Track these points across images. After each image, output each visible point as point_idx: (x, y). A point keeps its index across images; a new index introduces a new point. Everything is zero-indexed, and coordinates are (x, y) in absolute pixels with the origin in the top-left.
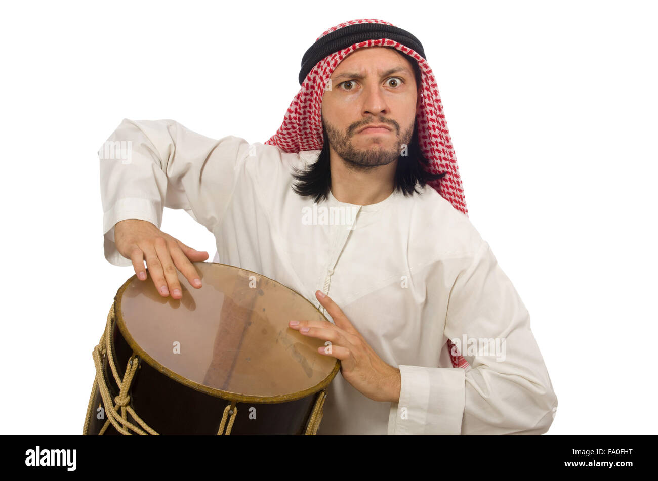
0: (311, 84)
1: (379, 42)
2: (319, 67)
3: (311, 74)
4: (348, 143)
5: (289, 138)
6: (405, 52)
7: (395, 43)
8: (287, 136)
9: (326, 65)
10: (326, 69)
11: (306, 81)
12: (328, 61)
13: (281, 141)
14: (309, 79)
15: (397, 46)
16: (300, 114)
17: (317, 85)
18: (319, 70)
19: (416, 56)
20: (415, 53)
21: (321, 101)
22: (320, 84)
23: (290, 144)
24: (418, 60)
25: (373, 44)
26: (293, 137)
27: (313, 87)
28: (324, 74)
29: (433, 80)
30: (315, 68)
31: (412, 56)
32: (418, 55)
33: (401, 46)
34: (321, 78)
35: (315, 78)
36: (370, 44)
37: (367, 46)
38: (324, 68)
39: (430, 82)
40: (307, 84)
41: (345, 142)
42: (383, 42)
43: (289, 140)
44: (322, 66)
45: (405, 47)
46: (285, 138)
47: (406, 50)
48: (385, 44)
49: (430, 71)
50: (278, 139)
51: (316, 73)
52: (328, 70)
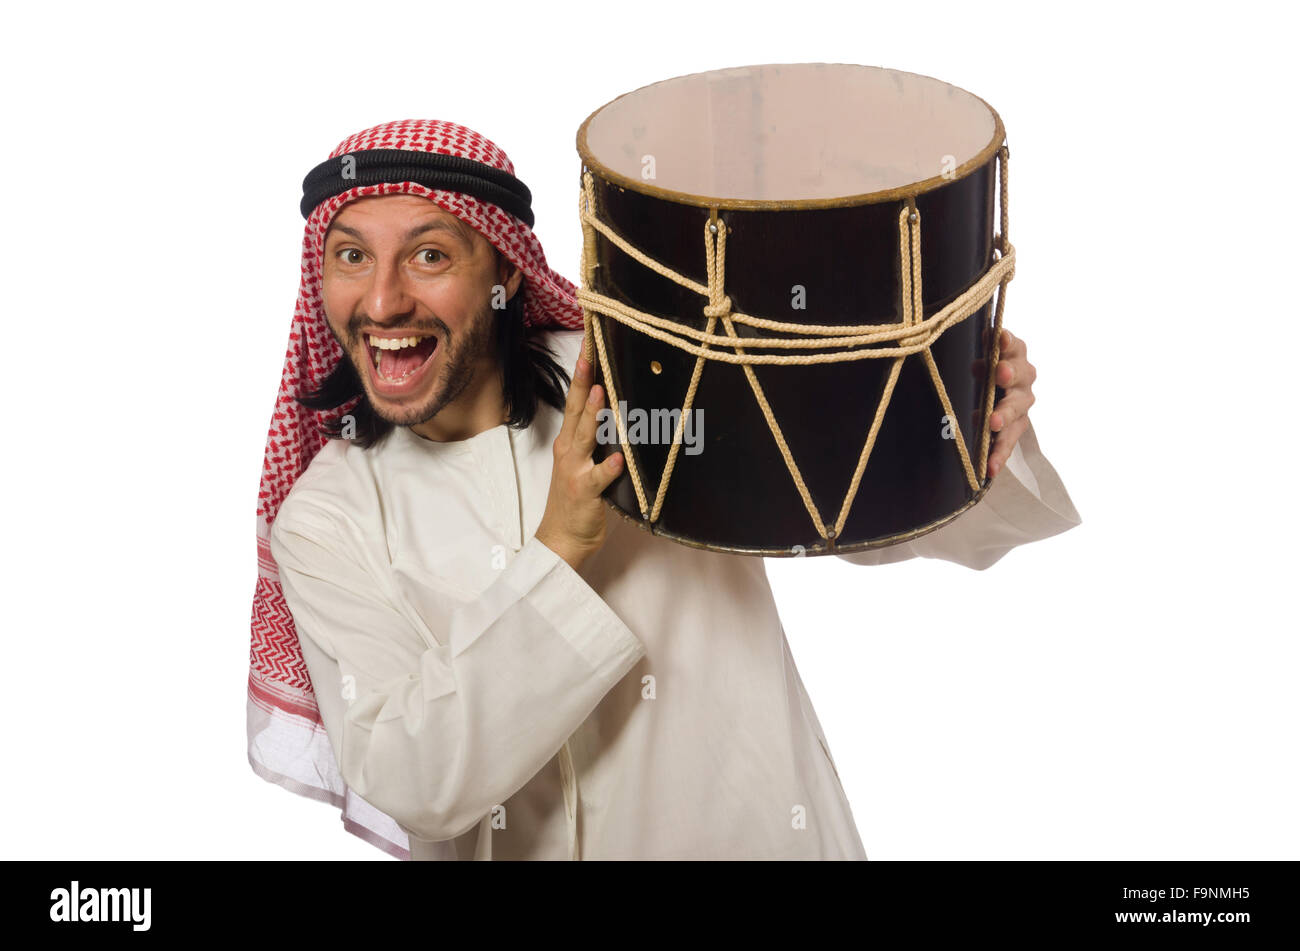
1: (398, 188)
16: (310, 321)
25: (387, 191)
36: (381, 190)
37: (376, 193)
42: (407, 187)
48: (410, 191)
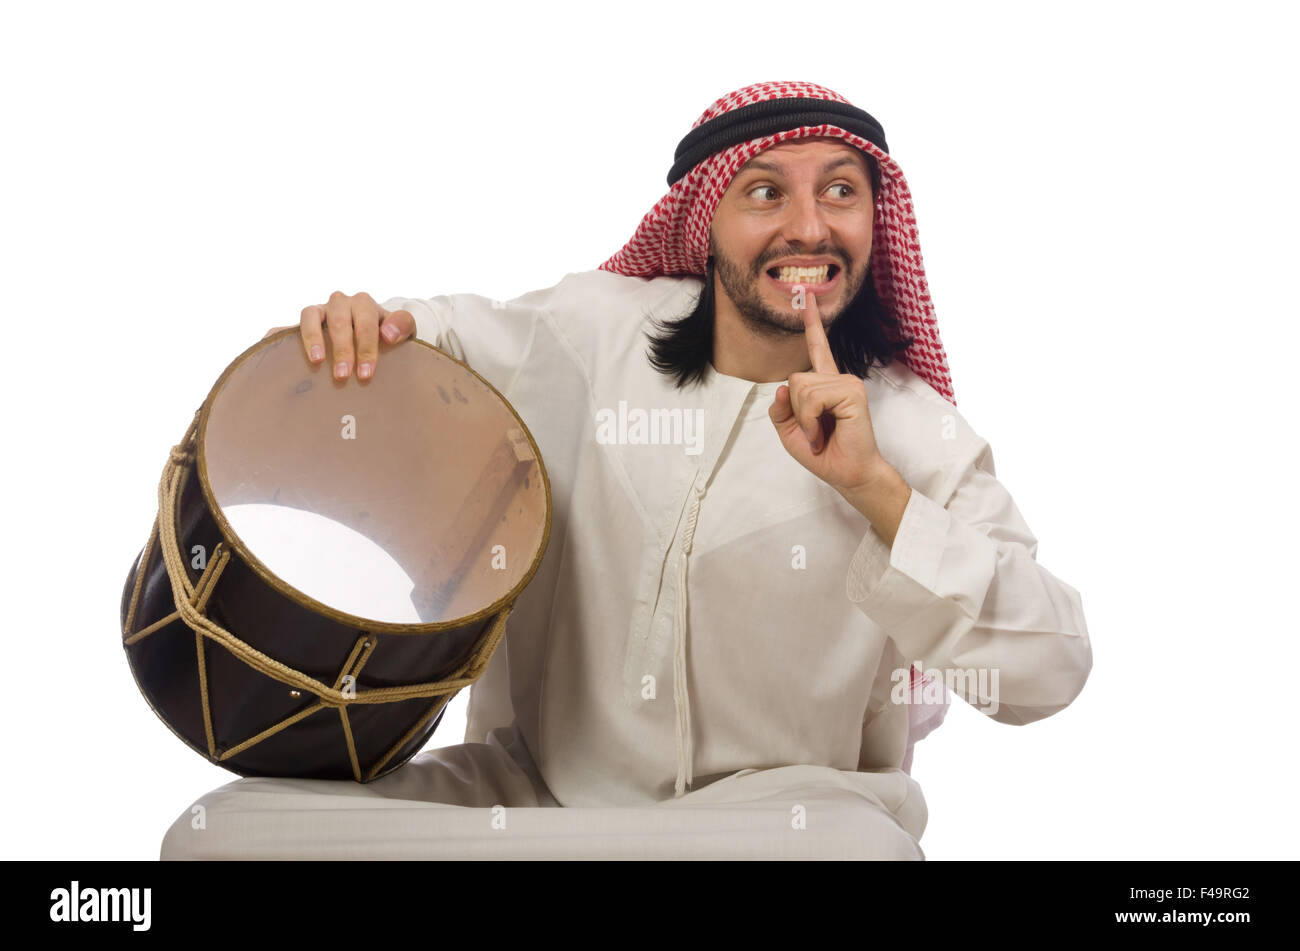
0: (692, 187)
1: (817, 130)
2: (710, 163)
3: (696, 172)
4: (752, 288)
5: (641, 258)
6: (857, 146)
7: (843, 131)
8: (638, 255)
9: (723, 161)
10: (723, 167)
11: (685, 182)
12: (728, 156)
13: (627, 263)
14: (691, 180)
15: (847, 136)
17: (703, 191)
18: (711, 168)
19: (876, 152)
20: (874, 147)
21: (711, 219)
22: (709, 191)
23: (643, 267)
24: (881, 159)
25: (807, 134)
26: (648, 257)
27: (696, 194)
28: (719, 175)
29: (904, 187)
30: (705, 164)
31: (870, 152)
32: (880, 150)
33: (853, 136)
34: (713, 182)
35: (701, 180)
36: (802, 133)
37: (797, 136)
38: (719, 166)
39: (899, 191)
40: (687, 188)
41: (748, 287)
42: (824, 130)
43: (641, 261)
44: (717, 163)
45: (860, 139)
46: (634, 258)
47: (860, 143)
48: (827, 134)
49: (901, 174)
50: (623, 257)
51: (705, 171)
52: (726, 170)
